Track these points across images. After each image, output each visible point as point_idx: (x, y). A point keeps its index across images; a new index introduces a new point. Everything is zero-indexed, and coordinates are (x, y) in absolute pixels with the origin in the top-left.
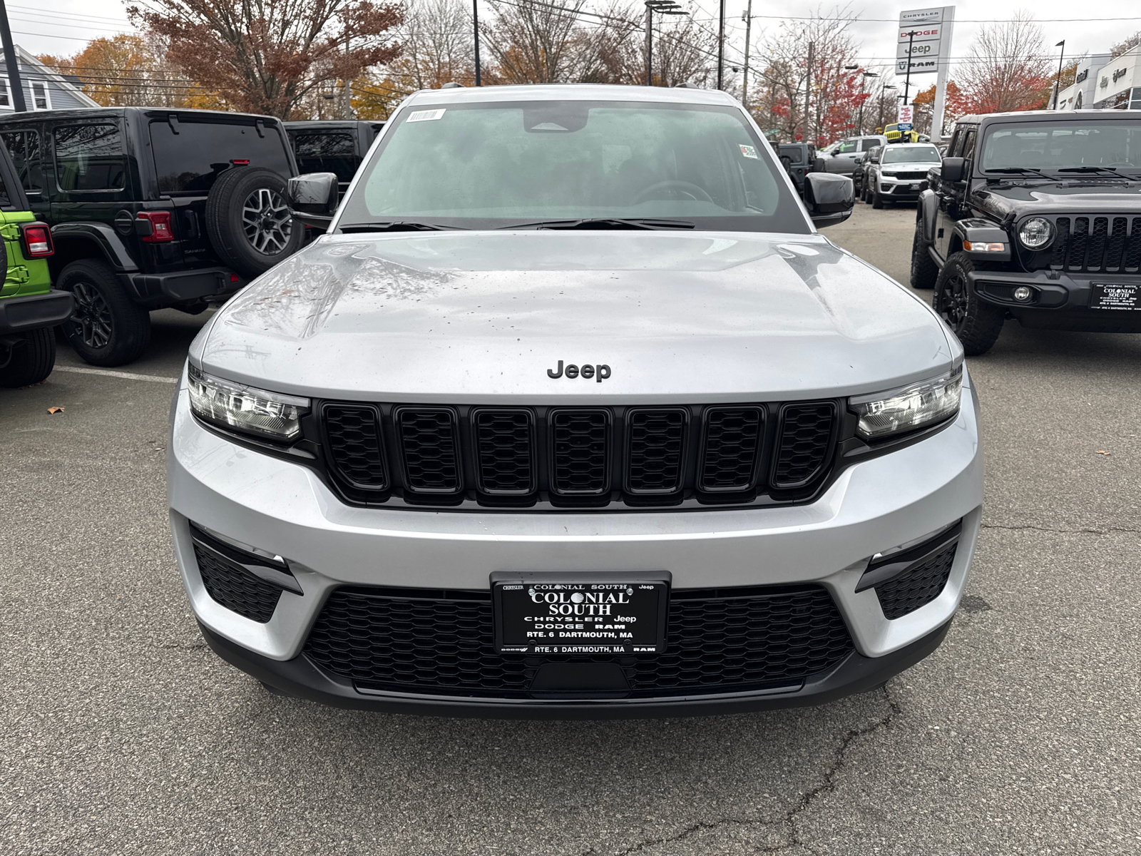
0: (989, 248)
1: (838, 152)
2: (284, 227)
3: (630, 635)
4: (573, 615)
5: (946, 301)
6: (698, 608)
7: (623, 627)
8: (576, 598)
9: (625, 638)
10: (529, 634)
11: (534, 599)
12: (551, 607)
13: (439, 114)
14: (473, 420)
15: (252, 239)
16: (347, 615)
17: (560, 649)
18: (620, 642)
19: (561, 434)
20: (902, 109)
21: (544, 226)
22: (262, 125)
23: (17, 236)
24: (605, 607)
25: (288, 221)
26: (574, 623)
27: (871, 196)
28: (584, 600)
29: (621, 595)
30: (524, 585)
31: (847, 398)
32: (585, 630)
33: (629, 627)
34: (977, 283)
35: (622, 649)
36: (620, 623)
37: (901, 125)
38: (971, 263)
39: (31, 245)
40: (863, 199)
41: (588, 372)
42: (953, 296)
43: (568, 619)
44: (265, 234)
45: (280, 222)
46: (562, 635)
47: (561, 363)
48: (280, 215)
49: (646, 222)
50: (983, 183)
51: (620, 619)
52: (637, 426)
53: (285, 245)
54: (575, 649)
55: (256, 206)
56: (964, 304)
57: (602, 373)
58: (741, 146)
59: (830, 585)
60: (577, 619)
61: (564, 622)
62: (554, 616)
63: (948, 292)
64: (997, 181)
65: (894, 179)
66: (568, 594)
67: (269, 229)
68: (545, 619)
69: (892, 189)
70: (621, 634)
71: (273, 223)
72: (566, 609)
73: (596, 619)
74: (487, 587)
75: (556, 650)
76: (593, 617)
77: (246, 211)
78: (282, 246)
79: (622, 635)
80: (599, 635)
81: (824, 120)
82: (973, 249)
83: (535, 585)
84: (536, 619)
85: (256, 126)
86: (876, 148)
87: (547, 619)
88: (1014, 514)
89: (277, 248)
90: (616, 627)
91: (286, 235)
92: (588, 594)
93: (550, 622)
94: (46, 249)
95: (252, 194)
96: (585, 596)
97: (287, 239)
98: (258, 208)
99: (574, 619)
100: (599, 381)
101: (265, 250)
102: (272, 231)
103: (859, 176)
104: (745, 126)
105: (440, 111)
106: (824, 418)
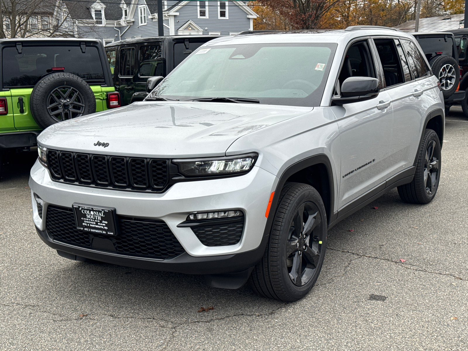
3: (107, 228)
4: (92, 219)
6: (129, 223)
8: (92, 213)
10: (83, 224)
11: (82, 212)
12: (87, 215)
14: (76, 157)
18: (104, 230)
19: (96, 163)
23: (105, 98)
24: (99, 217)
26: (93, 221)
28: (94, 214)
29: (102, 213)
30: (78, 206)
31: (172, 159)
32: (96, 225)
33: (106, 225)
35: (105, 233)
36: (104, 223)
39: (111, 102)
41: (103, 144)
46: (91, 225)
47: (98, 142)
52: (112, 162)
54: (94, 231)
61: (91, 221)
66: (90, 211)
70: (104, 227)
72: (90, 217)
73: (98, 221)
74: (71, 207)
75: (89, 230)
80: (99, 227)
83: (81, 206)
84: (84, 219)
90: (103, 225)
92: (94, 212)
93: (87, 220)
94: (117, 104)
100: (105, 147)
104: (331, 54)
105: (208, 50)
106: (164, 165)
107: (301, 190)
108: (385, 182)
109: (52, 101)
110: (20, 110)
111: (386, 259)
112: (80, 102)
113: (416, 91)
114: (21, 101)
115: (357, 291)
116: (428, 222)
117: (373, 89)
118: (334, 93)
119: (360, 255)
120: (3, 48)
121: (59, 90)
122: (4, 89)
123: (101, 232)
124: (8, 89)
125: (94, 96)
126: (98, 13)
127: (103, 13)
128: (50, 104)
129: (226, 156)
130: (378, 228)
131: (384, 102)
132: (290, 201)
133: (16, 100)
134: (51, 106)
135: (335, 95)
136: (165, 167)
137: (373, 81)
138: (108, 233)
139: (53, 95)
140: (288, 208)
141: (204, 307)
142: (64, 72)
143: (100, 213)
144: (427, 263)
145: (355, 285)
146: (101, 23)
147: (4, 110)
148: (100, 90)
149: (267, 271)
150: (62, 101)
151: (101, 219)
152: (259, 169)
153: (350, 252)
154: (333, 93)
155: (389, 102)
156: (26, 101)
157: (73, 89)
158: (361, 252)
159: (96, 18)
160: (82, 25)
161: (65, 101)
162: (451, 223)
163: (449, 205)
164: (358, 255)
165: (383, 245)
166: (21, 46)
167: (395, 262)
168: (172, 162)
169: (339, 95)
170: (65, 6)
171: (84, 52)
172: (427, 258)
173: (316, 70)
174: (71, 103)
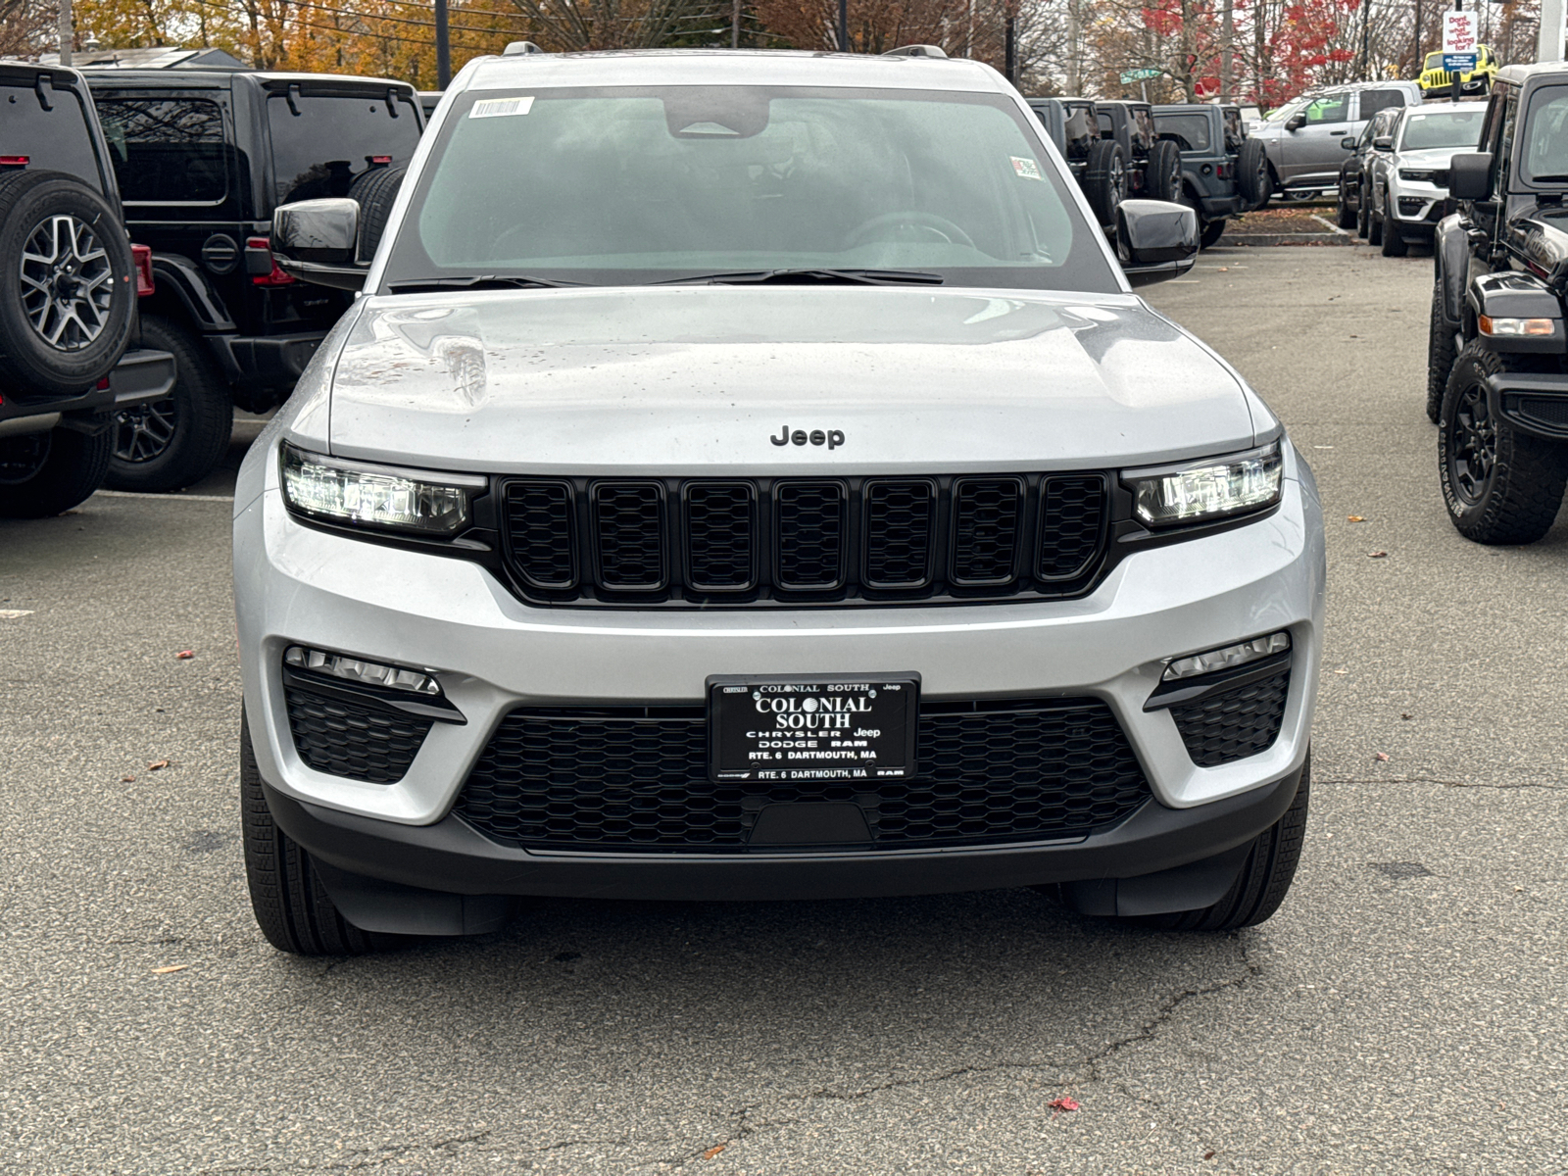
0: (1526, 328)
1: (1302, 122)
2: (97, 293)
3: (873, 755)
4: (805, 729)
5: (1462, 438)
6: (954, 725)
7: (864, 743)
8: (809, 705)
9: (866, 759)
10: (752, 755)
11: (758, 707)
12: (779, 718)
13: (524, 106)
14: (684, 496)
15: (36, 318)
16: (521, 747)
17: (789, 774)
18: (861, 763)
19: (788, 511)
20: (1452, 20)
21: (716, 279)
22: (49, 85)
24: (843, 717)
25: (104, 282)
26: (806, 739)
27: (1378, 226)
28: (818, 708)
29: (862, 700)
30: (748, 687)
31: (1119, 470)
32: (819, 749)
33: (873, 744)
34: (1506, 397)
35: (864, 774)
36: (861, 738)
37: (1450, 56)
38: (1499, 359)
40: (1363, 235)
41: (818, 438)
42: (1472, 425)
43: (799, 734)
44: (60, 307)
45: (92, 284)
46: (791, 755)
47: (785, 429)
48: (90, 270)
49: (869, 274)
50: (1531, 203)
51: (861, 732)
52: (878, 501)
53: (98, 331)
54: (807, 774)
55: (47, 253)
56: (1491, 440)
57: (836, 439)
58: (1013, 158)
59: (1110, 696)
60: (809, 734)
61: (794, 739)
62: (782, 731)
63: (1465, 419)
64: (1556, 200)
65: (1428, 187)
66: (800, 698)
67: (68, 298)
68: (771, 734)
69: (1425, 210)
70: (862, 753)
71: (78, 285)
72: (796, 721)
73: (832, 734)
74: (703, 695)
75: (784, 775)
76: (829, 730)
77: (28, 261)
78: (92, 333)
79: (864, 755)
80: (836, 755)
81: (1273, 41)
82: (1495, 331)
83: (759, 687)
84: (761, 734)
85: (36, 86)
86: (1390, 113)
87: (774, 734)
88: (1512, 769)
89: (84, 337)
90: (857, 743)
91: (101, 309)
92: (823, 700)
93: (777, 739)
95: (39, 226)
96: (819, 702)
97: (102, 318)
98: (48, 254)
99: (806, 734)
100: (831, 448)
101: (61, 340)
102: (73, 302)
103: (1353, 178)
106: (1092, 493)
123: (845, 773)
129: (1254, 448)
136: (1094, 502)
138: (881, 773)
143: (850, 701)
151: (850, 724)
168: (1122, 483)
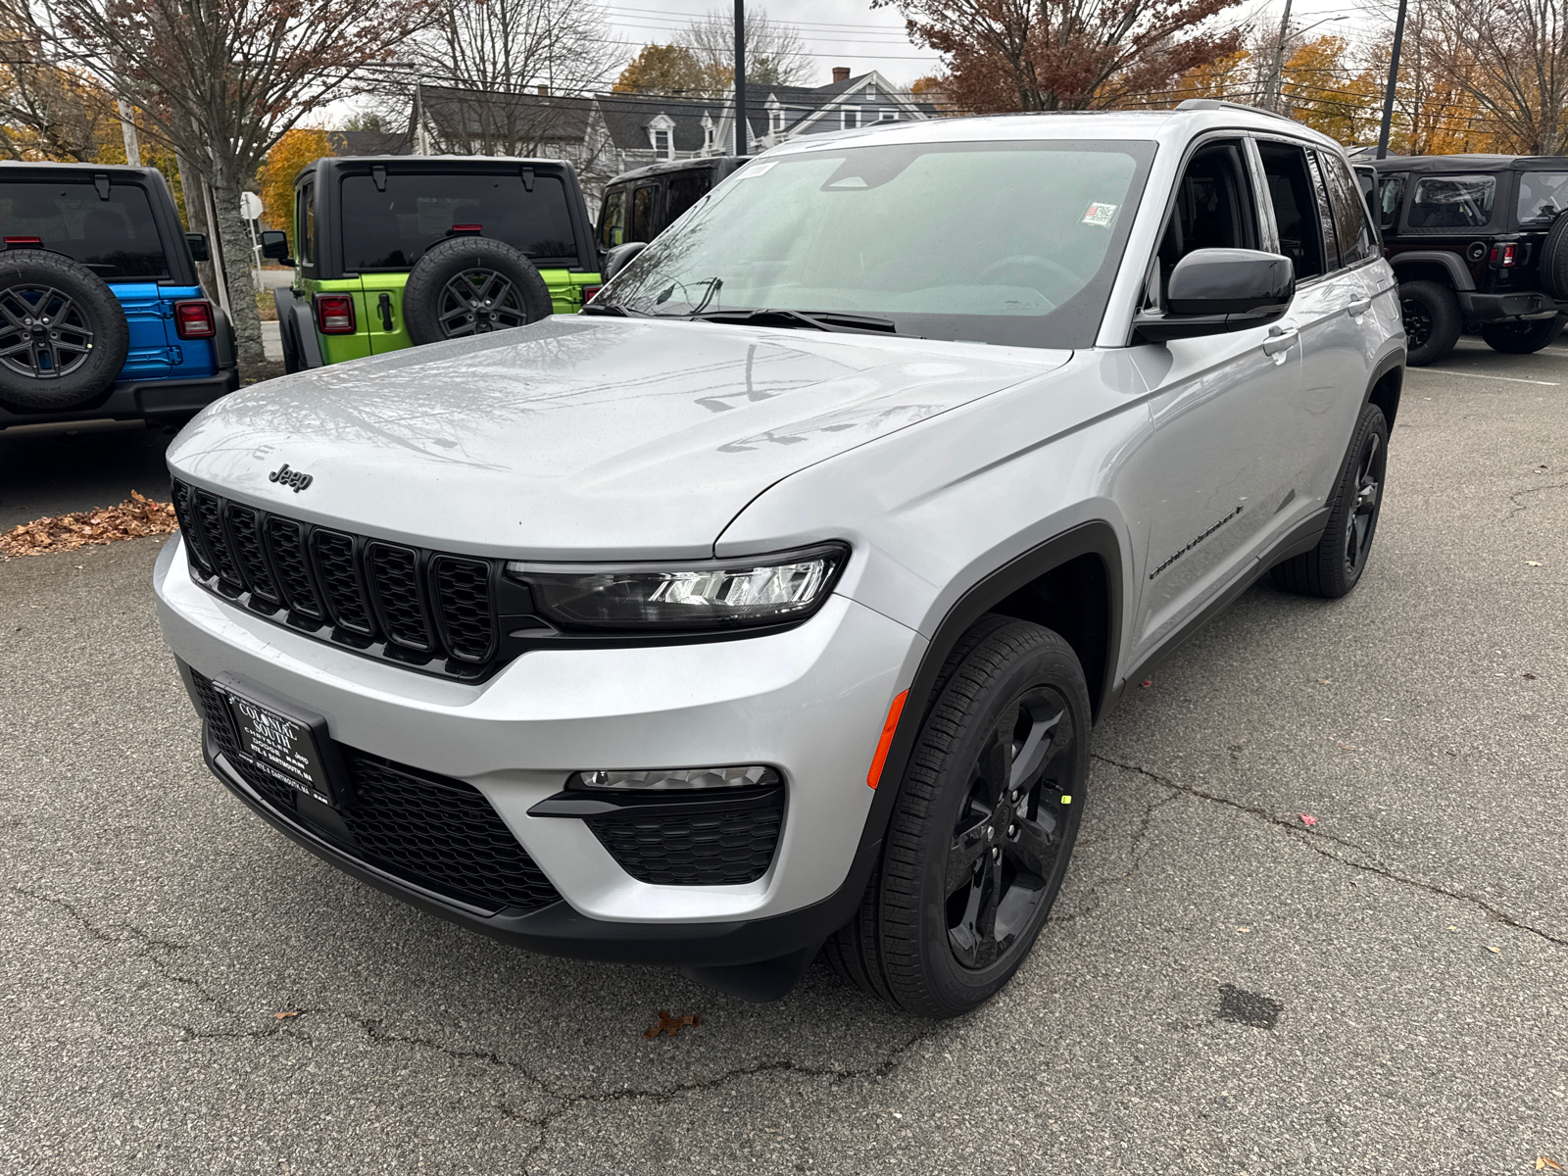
4: (269, 738)
6: (375, 774)
7: (303, 767)
8: (265, 720)
10: (252, 747)
11: (241, 708)
12: (255, 723)
14: (227, 513)
17: (271, 771)
18: (304, 781)
23: (579, 298)
26: (273, 747)
28: (270, 725)
30: (225, 691)
31: (507, 561)
33: (307, 769)
35: (309, 792)
36: (299, 762)
41: (294, 480)
43: (268, 741)
46: (270, 757)
47: (285, 468)
51: (298, 756)
52: (323, 548)
54: (279, 776)
58: (1095, 204)
62: (259, 734)
68: (256, 735)
70: (304, 773)
72: (264, 730)
73: (284, 750)
75: (268, 771)
76: (282, 746)
79: (305, 776)
80: (292, 769)
83: (233, 694)
84: (251, 732)
90: (299, 765)
93: (259, 739)
99: (272, 743)
100: (297, 491)
104: (1138, 172)
105: (771, 165)
106: (479, 580)
107: (1013, 656)
108: (1257, 560)
109: (452, 304)
110: (384, 323)
111: (1255, 810)
112: (516, 308)
113: (1354, 298)
114: (385, 302)
115: (1176, 961)
116: (1355, 664)
117: (1273, 291)
118: (1142, 301)
119: (1177, 787)
120: (343, 178)
121: (466, 279)
122: (345, 275)
123: (301, 787)
124: (356, 275)
125: (549, 294)
126: (662, 136)
127: (670, 136)
128: (447, 310)
129: (715, 557)
130: (1218, 679)
131: (1282, 334)
132: (969, 706)
133: (374, 301)
134: (447, 315)
135: (1147, 307)
136: (482, 589)
137: (1276, 262)
138: (316, 796)
139: (453, 290)
140: (962, 732)
141: (672, 1008)
142: (479, 235)
143: (284, 727)
144: (1384, 836)
145: (1168, 931)
146: (666, 155)
147: (347, 323)
148: (568, 280)
149: (873, 946)
150: (474, 303)
151: (290, 745)
152: (851, 604)
153: (1144, 769)
154: (1139, 303)
155: (1295, 331)
156: (396, 301)
157: (497, 277)
158: (1176, 771)
159: (657, 147)
160: (631, 159)
161: (481, 305)
162: (1420, 671)
163: (1400, 604)
164: (1169, 784)
165: (1239, 748)
166: (384, 173)
167: (1286, 824)
168: (507, 574)
169: (1158, 309)
170: (604, 125)
171: (531, 191)
172: (1380, 810)
173: (1086, 224)
174: (495, 310)
